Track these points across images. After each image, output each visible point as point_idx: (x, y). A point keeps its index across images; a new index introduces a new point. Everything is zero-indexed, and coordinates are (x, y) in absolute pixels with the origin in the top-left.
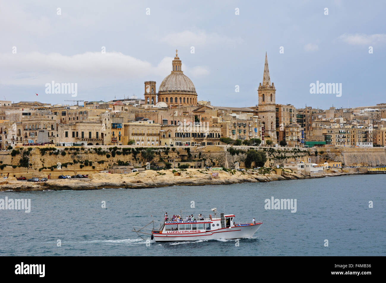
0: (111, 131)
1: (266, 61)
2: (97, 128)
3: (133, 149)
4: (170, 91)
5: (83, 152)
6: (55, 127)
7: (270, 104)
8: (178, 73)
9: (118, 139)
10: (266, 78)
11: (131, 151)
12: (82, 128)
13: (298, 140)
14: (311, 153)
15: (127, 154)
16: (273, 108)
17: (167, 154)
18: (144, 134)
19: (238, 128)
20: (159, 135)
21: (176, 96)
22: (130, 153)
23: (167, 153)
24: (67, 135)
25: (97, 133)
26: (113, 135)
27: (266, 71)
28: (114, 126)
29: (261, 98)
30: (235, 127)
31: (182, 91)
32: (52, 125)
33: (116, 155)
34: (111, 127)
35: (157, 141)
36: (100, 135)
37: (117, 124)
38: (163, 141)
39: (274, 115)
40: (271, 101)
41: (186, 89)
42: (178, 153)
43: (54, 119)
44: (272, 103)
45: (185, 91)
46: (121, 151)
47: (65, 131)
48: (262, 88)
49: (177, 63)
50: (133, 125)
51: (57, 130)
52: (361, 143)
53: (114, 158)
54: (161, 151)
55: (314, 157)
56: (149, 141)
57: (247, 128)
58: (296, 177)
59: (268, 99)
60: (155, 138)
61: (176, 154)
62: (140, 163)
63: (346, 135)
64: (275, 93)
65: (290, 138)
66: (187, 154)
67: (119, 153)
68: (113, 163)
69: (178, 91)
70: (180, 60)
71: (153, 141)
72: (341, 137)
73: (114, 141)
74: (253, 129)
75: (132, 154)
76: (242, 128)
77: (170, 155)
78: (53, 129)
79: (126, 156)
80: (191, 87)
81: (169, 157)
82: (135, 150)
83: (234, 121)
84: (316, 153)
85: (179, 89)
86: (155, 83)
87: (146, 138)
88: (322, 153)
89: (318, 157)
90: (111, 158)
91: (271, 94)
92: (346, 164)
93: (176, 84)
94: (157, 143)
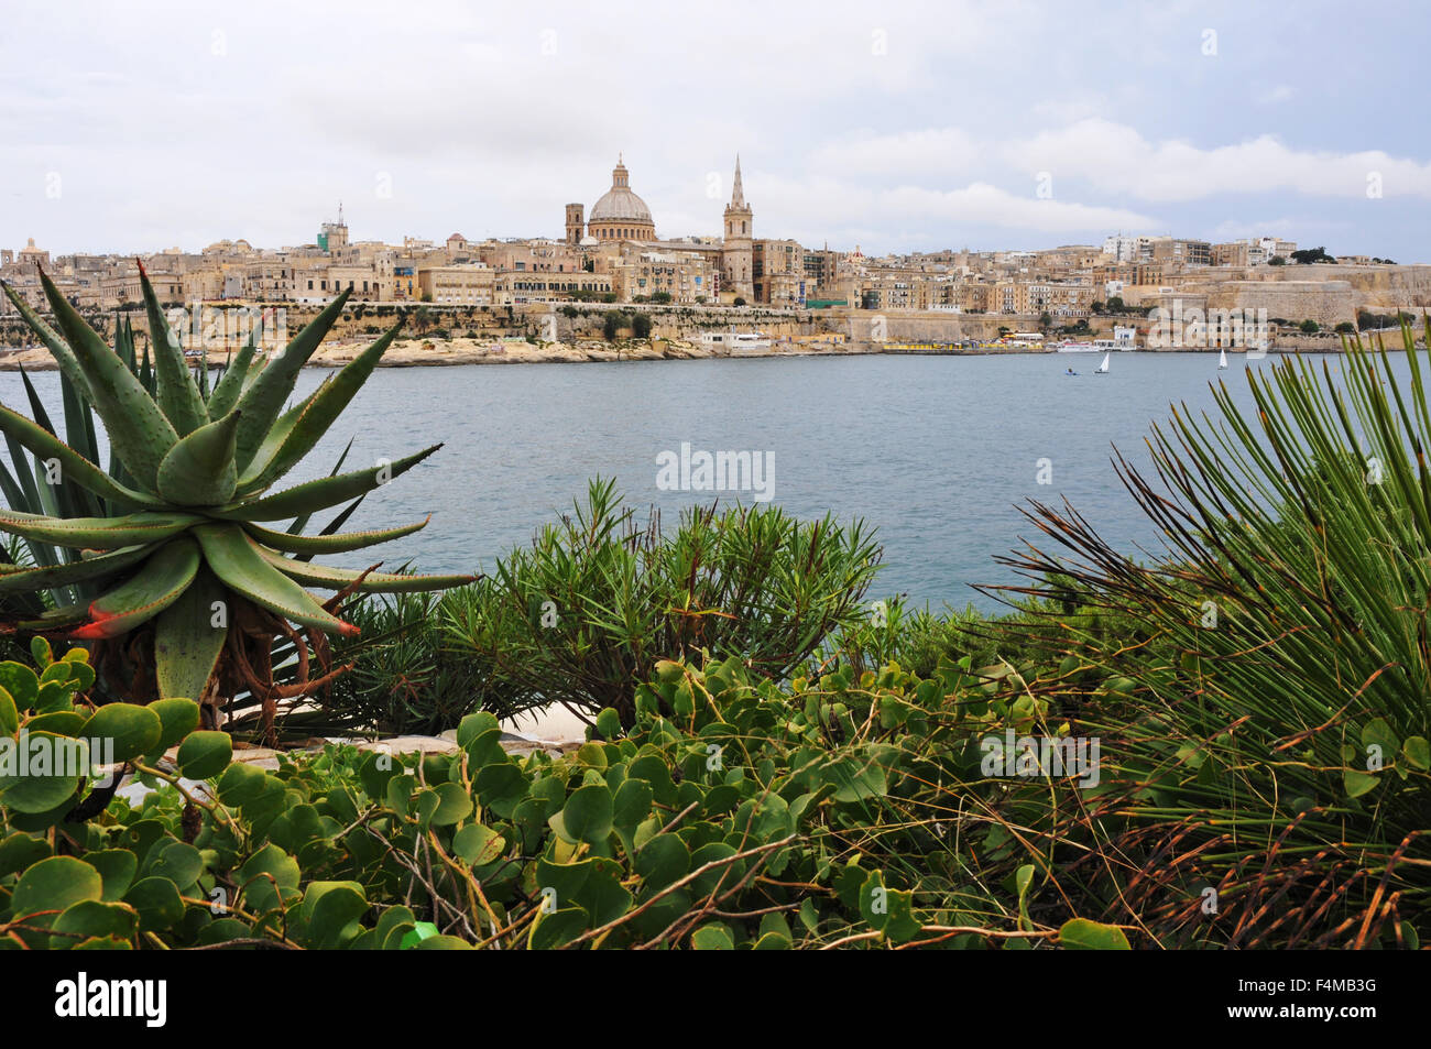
0: (393, 280)
1: (738, 167)
2: (366, 275)
3: (399, 308)
4: (602, 219)
5: (297, 312)
6: (288, 274)
7: (739, 239)
8: (621, 189)
9: (407, 292)
10: (738, 195)
11: (395, 310)
12: (336, 275)
13: (791, 298)
14: (801, 320)
15: (386, 315)
16: (747, 245)
17: (470, 316)
18: (461, 285)
19: (652, 275)
20: (491, 286)
21: (612, 226)
22: (391, 314)
23: (469, 314)
24: (311, 285)
25: (365, 283)
26: (398, 286)
27: (738, 184)
28: (398, 272)
29: (728, 227)
30: (646, 275)
31: (622, 219)
32: (283, 272)
33: (364, 317)
34: (392, 273)
35: (488, 295)
36: (370, 286)
37: (403, 269)
38: (498, 295)
39: (749, 256)
40: (744, 232)
41: (629, 216)
42: (494, 315)
43: (286, 261)
44: (744, 236)
45: (627, 219)
46: (375, 310)
47: (308, 280)
48: (729, 213)
49: (621, 175)
50: (438, 271)
51: (293, 278)
52: (938, 306)
53: (359, 322)
54: (459, 311)
55: (807, 325)
56: (470, 295)
57: (675, 277)
58: (690, 355)
59: (737, 229)
60: (484, 291)
61: (490, 316)
62: (411, 329)
63: (909, 292)
64: (751, 220)
65: (776, 294)
66: (507, 316)
67: (370, 314)
68: (355, 330)
69: (615, 219)
70: (626, 168)
71: (479, 296)
72: (898, 295)
73: (399, 295)
74: (692, 278)
75: (396, 316)
76: (664, 276)
77: (476, 318)
78: (284, 275)
79: (383, 318)
80: (641, 211)
81: (473, 321)
82: (403, 309)
83: (643, 265)
84: (811, 318)
85: (616, 216)
86: (582, 206)
87: (464, 291)
88: (819, 318)
89: (813, 325)
90: (353, 321)
91: (744, 223)
92: (853, 338)
93: (613, 208)
94: (488, 299)
